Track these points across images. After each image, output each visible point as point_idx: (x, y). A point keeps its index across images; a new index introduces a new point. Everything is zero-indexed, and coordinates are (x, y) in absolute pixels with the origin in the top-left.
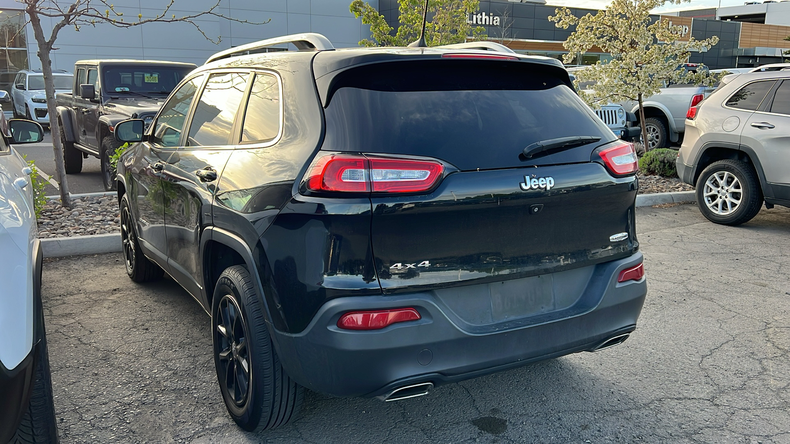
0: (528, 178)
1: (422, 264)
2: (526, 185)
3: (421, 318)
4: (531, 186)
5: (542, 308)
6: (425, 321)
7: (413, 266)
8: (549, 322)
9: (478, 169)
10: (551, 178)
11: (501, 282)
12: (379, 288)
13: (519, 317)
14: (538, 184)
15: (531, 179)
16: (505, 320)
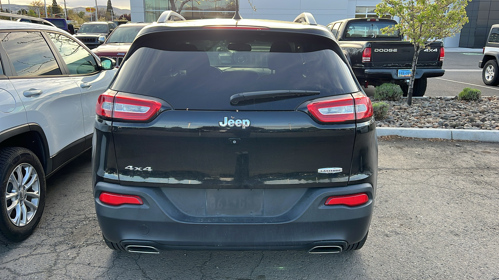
0: (226, 118)
1: (146, 169)
2: (223, 123)
3: (143, 204)
4: (228, 124)
5: (251, 212)
6: (145, 206)
7: (140, 169)
8: (245, 224)
9: (188, 109)
10: (247, 121)
11: (217, 189)
12: (118, 179)
13: (228, 216)
14: (235, 124)
15: (228, 120)
16: (216, 216)
